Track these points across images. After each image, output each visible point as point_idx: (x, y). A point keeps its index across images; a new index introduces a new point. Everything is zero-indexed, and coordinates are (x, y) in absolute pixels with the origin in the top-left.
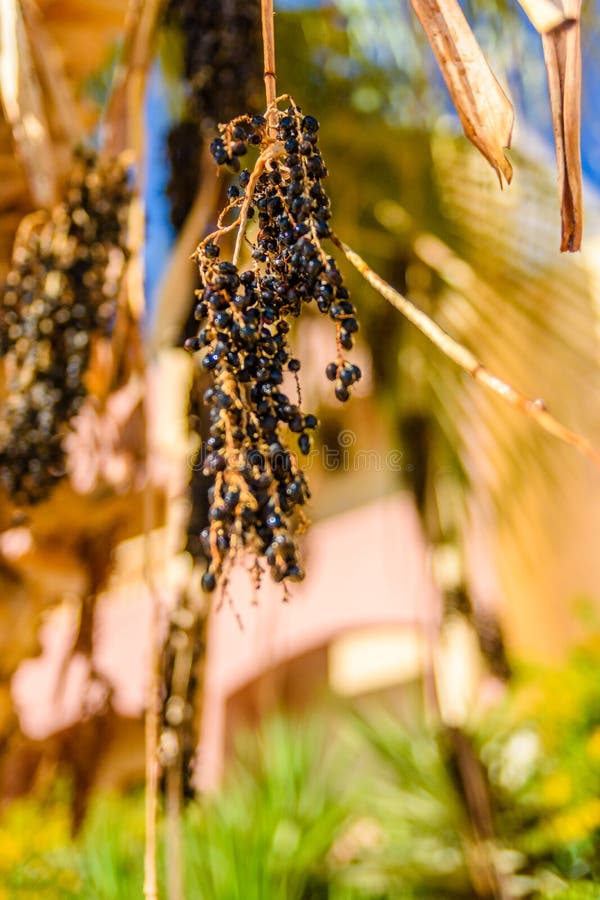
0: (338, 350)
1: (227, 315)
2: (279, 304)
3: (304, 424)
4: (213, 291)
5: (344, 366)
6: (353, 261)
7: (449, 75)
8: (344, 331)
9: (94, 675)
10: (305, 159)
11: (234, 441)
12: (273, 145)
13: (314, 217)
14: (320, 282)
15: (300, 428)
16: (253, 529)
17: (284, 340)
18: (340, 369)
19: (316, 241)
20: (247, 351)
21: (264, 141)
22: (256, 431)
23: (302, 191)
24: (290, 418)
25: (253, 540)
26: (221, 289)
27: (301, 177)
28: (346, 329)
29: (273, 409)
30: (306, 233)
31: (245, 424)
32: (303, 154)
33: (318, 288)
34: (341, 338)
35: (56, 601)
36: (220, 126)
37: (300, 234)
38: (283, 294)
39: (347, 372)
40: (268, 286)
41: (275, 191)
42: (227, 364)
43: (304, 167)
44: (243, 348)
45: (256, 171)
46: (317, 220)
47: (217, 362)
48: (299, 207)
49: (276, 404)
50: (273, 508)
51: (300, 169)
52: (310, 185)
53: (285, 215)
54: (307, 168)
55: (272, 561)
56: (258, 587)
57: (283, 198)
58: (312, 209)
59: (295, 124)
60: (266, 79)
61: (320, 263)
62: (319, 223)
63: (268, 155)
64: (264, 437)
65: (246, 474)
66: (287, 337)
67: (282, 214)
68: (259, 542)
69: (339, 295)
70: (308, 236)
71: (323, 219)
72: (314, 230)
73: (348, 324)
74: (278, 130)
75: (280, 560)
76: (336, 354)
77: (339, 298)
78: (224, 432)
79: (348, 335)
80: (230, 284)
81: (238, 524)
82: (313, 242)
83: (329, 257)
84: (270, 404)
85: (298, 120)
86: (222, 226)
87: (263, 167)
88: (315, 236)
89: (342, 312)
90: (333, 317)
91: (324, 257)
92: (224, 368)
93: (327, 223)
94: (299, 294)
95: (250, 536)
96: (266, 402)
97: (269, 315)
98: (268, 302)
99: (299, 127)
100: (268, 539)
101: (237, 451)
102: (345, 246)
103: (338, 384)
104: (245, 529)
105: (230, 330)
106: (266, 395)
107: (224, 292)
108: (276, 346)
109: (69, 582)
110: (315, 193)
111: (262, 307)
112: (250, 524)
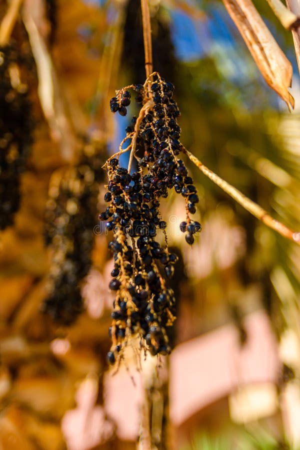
0: (187, 214)
1: (121, 197)
2: (153, 190)
3: (168, 259)
4: (112, 184)
5: (190, 223)
6: (193, 160)
7: (254, 51)
8: (190, 203)
9: (107, 418)
10: (165, 106)
11: (126, 272)
12: (149, 101)
13: (170, 138)
14: (175, 175)
15: (166, 262)
16: (138, 324)
17: (157, 211)
18: (188, 225)
19: (171, 151)
20: (134, 219)
21: (144, 99)
22: (140, 265)
23: (164, 124)
24: (160, 256)
25: (138, 331)
26: (118, 183)
27: (163, 116)
28: (191, 201)
29: (150, 251)
30: (166, 147)
31: (134, 261)
32: (164, 103)
33: (173, 178)
34: (188, 206)
35: (82, 377)
36: (116, 91)
37: (162, 148)
38: (155, 184)
39: (192, 226)
40: (147, 180)
41: (150, 126)
42: (121, 227)
43: (165, 111)
44: (132, 217)
45: (140, 116)
46: (172, 139)
47: (115, 225)
48: (161, 132)
49: (152, 248)
50: (150, 310)
51: (162, 111)
52: (168, 120)
53: (155, 139)
54: (167, 111)
55: (149, 343)
56: (145, 359)
57: (154, 129)
58: (169, 133)
59: (160, 87)
60: (147, 67)
61: (174, 163)
62: (173, 141)
63: (146, 107)
64: (145, 269)
65: (131, 291)
66: (159, 209)
67: (154, 139)
68: (142, 331)
69: (186, 182)
70: (167, 149)
71: (175, 139)
72: (170, 145)
73: (192, 198)
74: (152, 93)
75: (154, 342)
76: (186, 216)
77: (187, 184)
78: (120, 267)
79: (193, 205)
80: (123, 180)
81: (129, 321)
82: (170, 152)
83: (178, 160)
84: (148, 249)
85: (162, 85)
86: (122, 149)
87: (144, 114)
88: (170, 148)
89: (188, 191)
90: (183, 195)
91: (176, 159)
92: (119, 229)
93: (179, 141)
94: (164, 183)
95: (136, 328)
96: (146, 247)
97: (147, 197)
98: (147, 189)
99: (162, 89)
100: (147, 330)
101: (127, 277)
102: (189, 153)
103: (187, 233)
104: (133, 324)
105: (123, 205)
106: (146, 243)
107: (119, 185)
108: (151, 214)
109: (89, 366)
110: (172, 125)
111: (144, 192)
112: (136, 321)
